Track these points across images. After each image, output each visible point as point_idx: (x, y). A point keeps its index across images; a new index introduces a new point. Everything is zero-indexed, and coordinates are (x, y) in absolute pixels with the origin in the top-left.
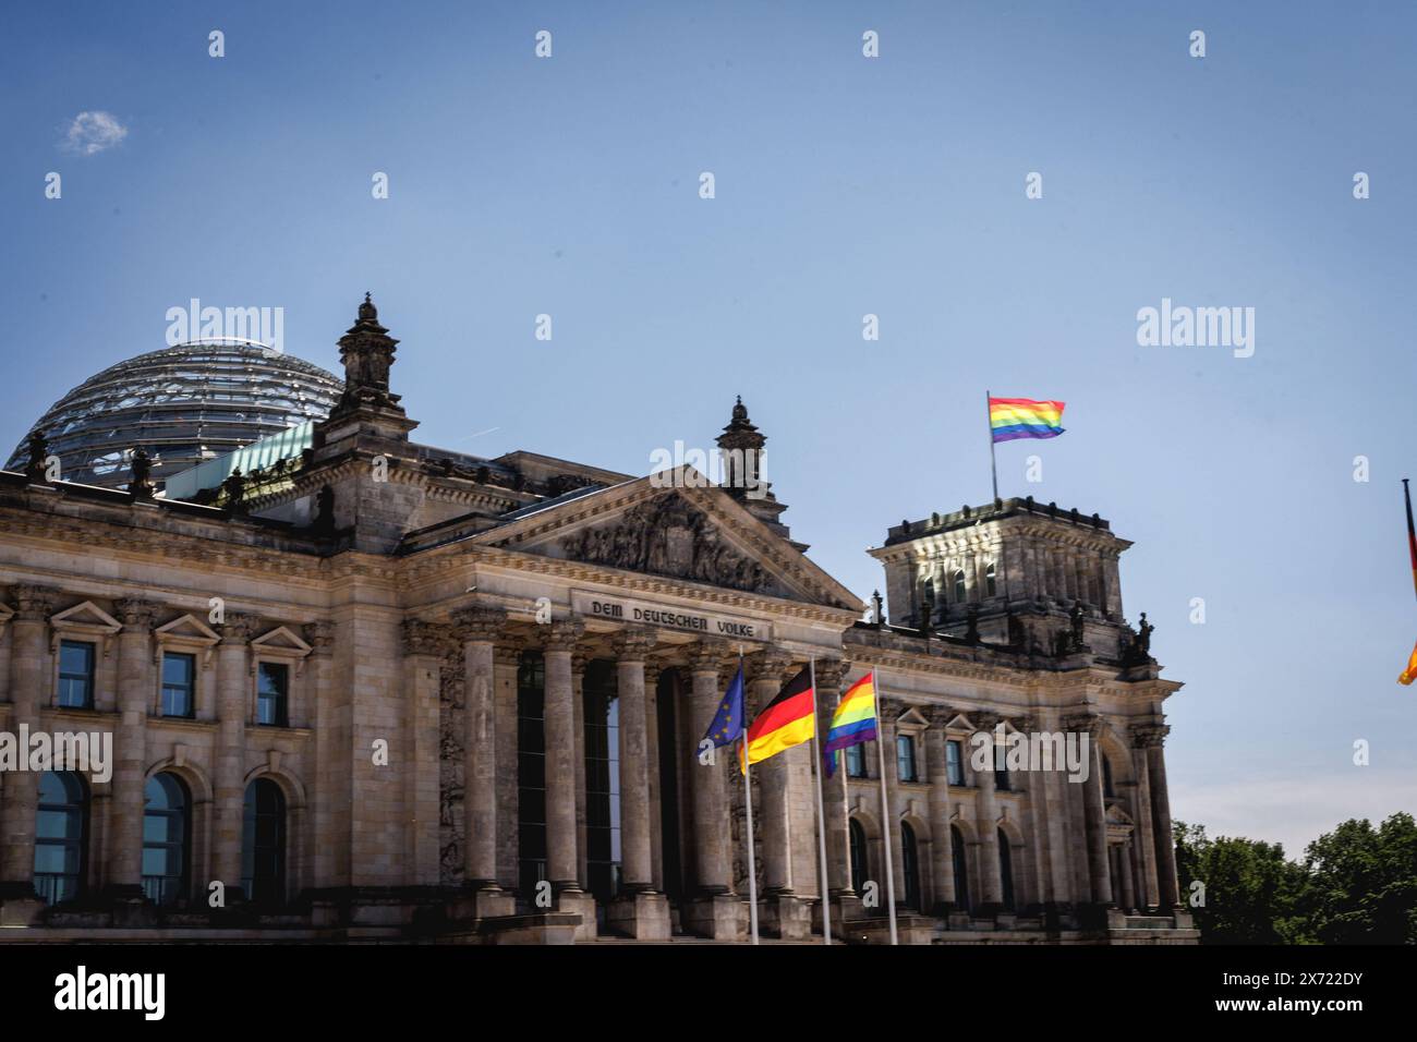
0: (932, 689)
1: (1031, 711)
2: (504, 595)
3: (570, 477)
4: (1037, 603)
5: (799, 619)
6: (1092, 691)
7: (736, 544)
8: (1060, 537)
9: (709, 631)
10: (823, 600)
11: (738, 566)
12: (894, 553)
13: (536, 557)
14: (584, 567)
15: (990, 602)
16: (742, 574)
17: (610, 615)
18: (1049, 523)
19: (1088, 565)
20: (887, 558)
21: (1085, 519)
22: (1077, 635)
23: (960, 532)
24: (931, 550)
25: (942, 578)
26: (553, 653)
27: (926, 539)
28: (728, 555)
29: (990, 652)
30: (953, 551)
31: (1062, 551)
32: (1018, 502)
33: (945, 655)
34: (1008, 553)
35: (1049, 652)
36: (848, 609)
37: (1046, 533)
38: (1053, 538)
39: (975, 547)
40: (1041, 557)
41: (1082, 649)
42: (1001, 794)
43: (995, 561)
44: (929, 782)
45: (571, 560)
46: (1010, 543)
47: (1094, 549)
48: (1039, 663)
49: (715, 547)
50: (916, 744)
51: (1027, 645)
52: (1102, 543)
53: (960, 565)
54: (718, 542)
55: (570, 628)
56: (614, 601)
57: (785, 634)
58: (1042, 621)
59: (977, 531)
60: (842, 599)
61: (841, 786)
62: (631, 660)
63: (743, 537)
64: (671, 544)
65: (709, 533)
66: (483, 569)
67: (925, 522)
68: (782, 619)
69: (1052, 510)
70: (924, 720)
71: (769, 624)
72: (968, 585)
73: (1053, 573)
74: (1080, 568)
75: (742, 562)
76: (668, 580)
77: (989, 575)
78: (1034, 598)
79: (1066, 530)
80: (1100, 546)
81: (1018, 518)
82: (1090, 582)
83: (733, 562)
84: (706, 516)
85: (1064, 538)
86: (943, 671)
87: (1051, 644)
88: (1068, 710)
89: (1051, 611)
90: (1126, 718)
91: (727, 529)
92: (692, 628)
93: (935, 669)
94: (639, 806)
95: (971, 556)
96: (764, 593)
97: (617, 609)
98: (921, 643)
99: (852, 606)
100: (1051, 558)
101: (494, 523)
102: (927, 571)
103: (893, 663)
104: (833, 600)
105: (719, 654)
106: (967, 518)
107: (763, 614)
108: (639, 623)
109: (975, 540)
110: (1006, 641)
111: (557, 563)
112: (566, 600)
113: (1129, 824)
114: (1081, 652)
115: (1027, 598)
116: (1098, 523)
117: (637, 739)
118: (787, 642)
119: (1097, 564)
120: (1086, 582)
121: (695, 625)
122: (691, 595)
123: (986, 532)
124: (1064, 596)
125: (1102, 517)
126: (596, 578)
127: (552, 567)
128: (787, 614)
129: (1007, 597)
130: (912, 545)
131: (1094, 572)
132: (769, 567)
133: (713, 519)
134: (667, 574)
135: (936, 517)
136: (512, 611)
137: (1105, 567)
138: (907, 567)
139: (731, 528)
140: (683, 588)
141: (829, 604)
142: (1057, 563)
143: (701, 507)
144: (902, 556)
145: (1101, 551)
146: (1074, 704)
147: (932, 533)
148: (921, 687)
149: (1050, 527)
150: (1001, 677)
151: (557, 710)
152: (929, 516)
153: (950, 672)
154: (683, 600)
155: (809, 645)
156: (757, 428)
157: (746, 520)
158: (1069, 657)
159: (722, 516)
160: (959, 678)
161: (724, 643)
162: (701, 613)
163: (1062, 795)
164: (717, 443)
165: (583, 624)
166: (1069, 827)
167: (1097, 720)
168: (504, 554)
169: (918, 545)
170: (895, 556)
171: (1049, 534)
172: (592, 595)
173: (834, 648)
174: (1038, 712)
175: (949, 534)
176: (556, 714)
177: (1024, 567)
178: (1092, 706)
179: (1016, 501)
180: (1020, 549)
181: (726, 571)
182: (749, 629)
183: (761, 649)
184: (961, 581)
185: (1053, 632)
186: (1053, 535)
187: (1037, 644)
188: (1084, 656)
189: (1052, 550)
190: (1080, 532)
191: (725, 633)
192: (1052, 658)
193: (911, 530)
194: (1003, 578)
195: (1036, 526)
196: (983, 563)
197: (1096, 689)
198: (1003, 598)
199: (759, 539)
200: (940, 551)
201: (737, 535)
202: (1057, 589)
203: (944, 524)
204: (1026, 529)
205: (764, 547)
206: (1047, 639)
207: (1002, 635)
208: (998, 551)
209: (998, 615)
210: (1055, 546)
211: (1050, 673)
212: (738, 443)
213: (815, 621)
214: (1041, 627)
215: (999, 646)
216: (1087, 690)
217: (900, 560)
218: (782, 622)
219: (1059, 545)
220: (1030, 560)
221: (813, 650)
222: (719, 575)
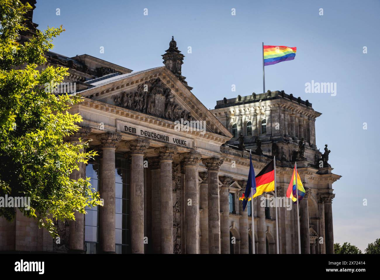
0: (242, 173)
1: (280, 185)
2: (90, 120)
3: (106, 68)
4: (284, 138)
5: (205, 139)
7: (181, 104)
8: (294, 109)
9: (169, 142)
10: (214, 131)
12: (220, 112)
13: (104, 104)
14: (123, 110)
15: (263, 136)
16: (183, 117)
17: (131, 132)
18: (291, 103)
19: (303, 123)
20: (216, 114)
21: (303, 102)
22: (301, 153)
23: (252, 104)
24: (237, 112)
25: (241, 125)
26: (108, 148)
27: (235, 106)
28: (178, 108)
29: (266, 158)
30: (248, 113)
31: (294, 116)
34: (273, 115)
35: (289, 160)
36: (224, 135)
37: (289, 107)
38: (291, 110)
39: (258, 112)
40: (286, 118)
42: (267, 221)
43: (267, 118)
44: (240, 214)
45: (117, 106)
47: (306, 116)
48: (285, 164)
49: (173, 105)
50: (236, 197)
51: (280, 156)
52: (310, 113)
53: (250, 119)
54: (174, 102)
55: (116, 137)
56: (133, 126)
57: (198, 145)
58: (286, 146)
59: (259, 104)
60: (222, 131)
61: (218, 214)
62: (138, 153)
63: (184, 100)
64: (157, 102)
65: (171, 98)
66: (81, 108)
67: (235, 99)
68: (198, 138)
69: (291, 97)
70: (239, 186)
71: (193, 141)
72: (253, 128)
73: (291, 125)
74: (301, 124)
75: (183, 112)
76: (156, 118)
77: (263, 124)
78: (283, 135)
79: (296, 107)
80: (309, 115)
81: (279, 100)
82: (304, 130)
83: (180, 112)
84: (170, 90)
85: (295, 110)
87: (290, 156)
89: (290, 142)
90: (317, 190)
91: (178, 97)
92: (163, 140)
93: (245, 165)
94: (141, 219)
95: (255, 115)
97: (134, 130)
98: (240, 153)
100: (290, 118)
101: (86, 87)
102: (234, 120)
104: (218, 131)
105: (173, 153)
106: (255, 99)
107: (191, 136)
108: (143, 137)
109: (258, 109)
110: (270, 154)
111: (113, 107)
112: (114, 124)
113: (316, 236)
114: (303, 160)
115: (280, 135)
116: (307, 104)
117: (140, 189)
118: (200, 149)
119: (306, 122)
120: (303, 130)
121: (163, 139)
122: (164, 125)
123: (263, 105)
125: (310, 102)
126: (127, 115)
127: (110, 109)
128: (200, 136)
129: (271, 134)
130: (229, 109)
131: (305, 126)
132: (193, 115)
133: (173, 92)
134: (155, 115)
135: (240, 98)
136: (92, 128)
137: (310, 124)
138: (225, 118)
139: (180, 96)
140: (161, 122)
141: (216, 133)
142: (292, 121)
143: (168, 86)
144: (223, 114)
145: (309, 117)
147: (239, 104)
148: (240, 172)
149: (291, 105)
151: (109, 174)
152: (237, 97)
154: (160, 127)
155: (208, 151)
156: (181, 52)
157: (186, 93)
158: (297, 162)
159: (177, 90)
161: (175, 148)
162: (167, 134)
164: (162, 57)
165: (121, 136)
168: (92, 102)
169: (232, 109)
170: (220, 114)
171: (290, 108)
172: (124, 123)
173: (217, 153)
174: (284, 185)
175: (247, 105)
176: (108, 176)
177: (280, 122)
178: (306, 184)
179: (277, 92)
180: (278, 114)
181: (177, 116)
182: (185, 142)
183: (189, 151)
184: (250, 126)
185: (291, 151)
186: (292, 108)
187: (284, 156)
188: (304, 162)
189: (290, 115)
190: (302, 107)
191: (175, 143)
192: (290, 162)
193: (227, 102)
194: (270, 126)
195: (286, 104)
196: (261, 118)
197: (308, 177)
198: (270, 135)
199: (191, 102)
200: (241, 112)
201: (182, 100)
202: (292, 132)
203: (244, 101)
204: (282, 105)
205: (193, 105)
206: (288, 154)
207: (269, 151)
208: (269, 114)
209: (267, 142)
210: (292, 113)
211: (290, 169)
212: (173, 58)
213: (211, 140)
214: (286, 148)
215: (268, 156)
216: (305, 177)
217: (222, 115)
218: (198, 140)
219: (293, 113)
220: (282, 119)
221: (209, 153)
222: (174, 117)
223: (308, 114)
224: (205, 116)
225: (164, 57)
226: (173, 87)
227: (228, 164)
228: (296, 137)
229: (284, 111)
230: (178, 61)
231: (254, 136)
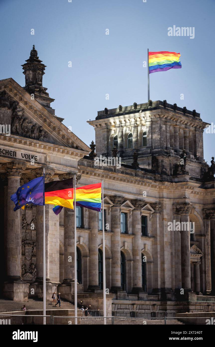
0: (114, 188)
1: (159, 200)
4: (165, 150)
5: (59, 153)
6: (188, 192)
7: (31, 117)
8: (178, 120)
9: (17, 157)
10: (70, 145)
11: (32, 127)
12: (100, 123)
15: (144, 149)
16: (33, 131)
18: (173, 113)
19: (189, 134)
20: (96, 125)
21: (189, 112)
22: (183, 166)
23: (132, 115)
24: (118, 123)
25: (122, 136)
27: (115, 117)
28: (27, 122)
29: (143, 172)
30: (128, 124)
31: (178, 127)
32: (160, 102)
33: (122, 173)
34: (154, 126)
35: (170, 174)
36: (82, 150)
37: (171, 118)
38: (174, 121)
39: (138, 123)
40: (168, 129)
41: (185, 173)
42: (144, 238)
43: (147, 130)
44: (112, 231)
46: (154, 121)
47: (192, 127)
48: (165, 178)
49: (22, 118)
50: (107, 214)
51: (160, 170)
52: (196, 124)
53: (131, 131)
54: (23, 115)
57: (52, 161)
58: (167, 159)
59: (140, 115)
60: (79, 145)
61: (74, 232)
63: (35, 114)
64: (1, 115)
65: (19, 111)
67: (116, 109)
68: (51, 153)
69: (175, 107)
70: (111, 203)
71: (45, 155)
72: (134, 140)
73: (173, 136)
74: (186, 135)
75: (34, 126)
77: (144, 136)
78: (164, 148)
79: (180, 117)
81: (159, 110)
82: (190, 142)
83: (30, 125)
84: (18, 103)
85: (179, 121)
86: (121, 180)
87: (171, 170)
88: (177, 201)
89: (171, 155)
90: (202, 205)
91: (28, 110)
92: (9, 156)
93: (117, 179)
95: (136, 127)
96: (43, 141)
98: (112, 167)
99: (83, 149)
100: (173, 130)
102: (115, 132)
103: (99, 175)
105: (21, 169)
106: (136, 109)
107: (42, 151)
109: (138, 120)
110: (150, 168)
113: (200, 254)
114: (184, 174)
115: (161, 148)
116: (195, 114)
118: (53, 164)
119: (193, 133)
120: (188, 142)
121: (10, 154)
123: (144, 116)
124: (178, 148)
125: (197, 112)
128: (53, 151)
129: (152, 147)
130: (109, 120)
131: (192, 137)
132: (46, 128)
133: (21, 104)
135: (121, 107)
137: (197, 135)
138: (106, 130)
139: (29, 109)
141: (73, 147)
142: (175, 132)
143: (16, 99)
144: (104, 125)
145: (196, 127)
146: (179, 198)
147: (119, 115)
148: (111, 187)
149: (173, 115)
150: (147, 184)
152: (118, 107)
153: (124, 181)
154: (6, 142)
155: (62, 166)
156: (42, 61)
157: (37, 106)
158: (178, 176)
159: (26, 103)
160: (129, 184)
161: (24, 164)
162: (14, 149)
163: (171, 239)
164: (22, 67)
166: (174, 254)
167: (190, 206)
169: (112, 120)
170: (100, 125)
171: (173, 118)
173: (74, 168)
174: (163, 201)
175: (127, 116)
177: (160, 134)
178: (187, 199)
179: (159, 102)
180: (159, 125)
181: (26, 130)
182: (36, 157)
183: (41, 167)
184: (131, 138)
185: (172, 164)
186: (174, 119)
187: (164, 170)
188: (185, 176)
189: (174, 126)
190: (187, 118)
191: (24, 158)
192: (171, 176)
193: (108, 113)
194: (151, 138)
195: (167, 114)
196: (141, 130)
197: (190, 191)
198: (150, 147)
199: (42, 115)
200: (122, 124)
201: (32, 113)
202: (175, 144)
203: (125, 111)
204: (163, 115)
205: (44, 119)
206: (169, 167)
207: (149, 165)
208: (149, 125)
209: (147, 155)
210: (175, 124)
211: (169, 183)
212: (33, 68)
213: (66, 155)
214: (167, 162)
215: (147, 170)
216: (186, 192)
217: (102, 127)
218: (51, 155)
219: (177, 124)
220: (163, 130)
221: (64, 168)
222: (23, 131)
223: (194, 125)
224: (59, 130)
225: (24, 66)
226: (22, 100)
227: (97, 179)
228: (180, 149)
229: (166, 122)
230: (38, 71)
231: (134, 148)
